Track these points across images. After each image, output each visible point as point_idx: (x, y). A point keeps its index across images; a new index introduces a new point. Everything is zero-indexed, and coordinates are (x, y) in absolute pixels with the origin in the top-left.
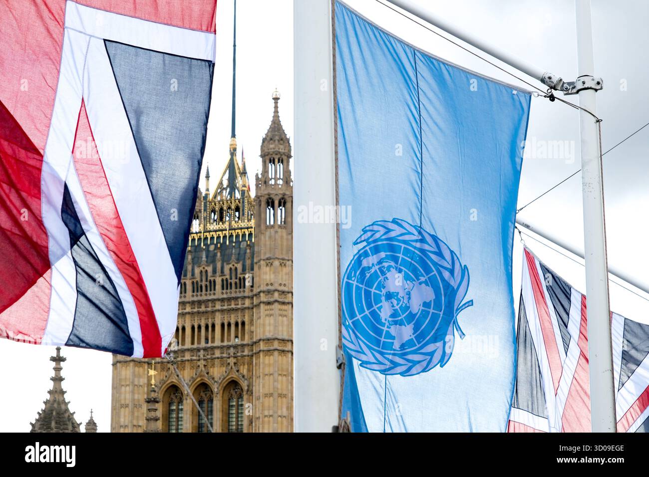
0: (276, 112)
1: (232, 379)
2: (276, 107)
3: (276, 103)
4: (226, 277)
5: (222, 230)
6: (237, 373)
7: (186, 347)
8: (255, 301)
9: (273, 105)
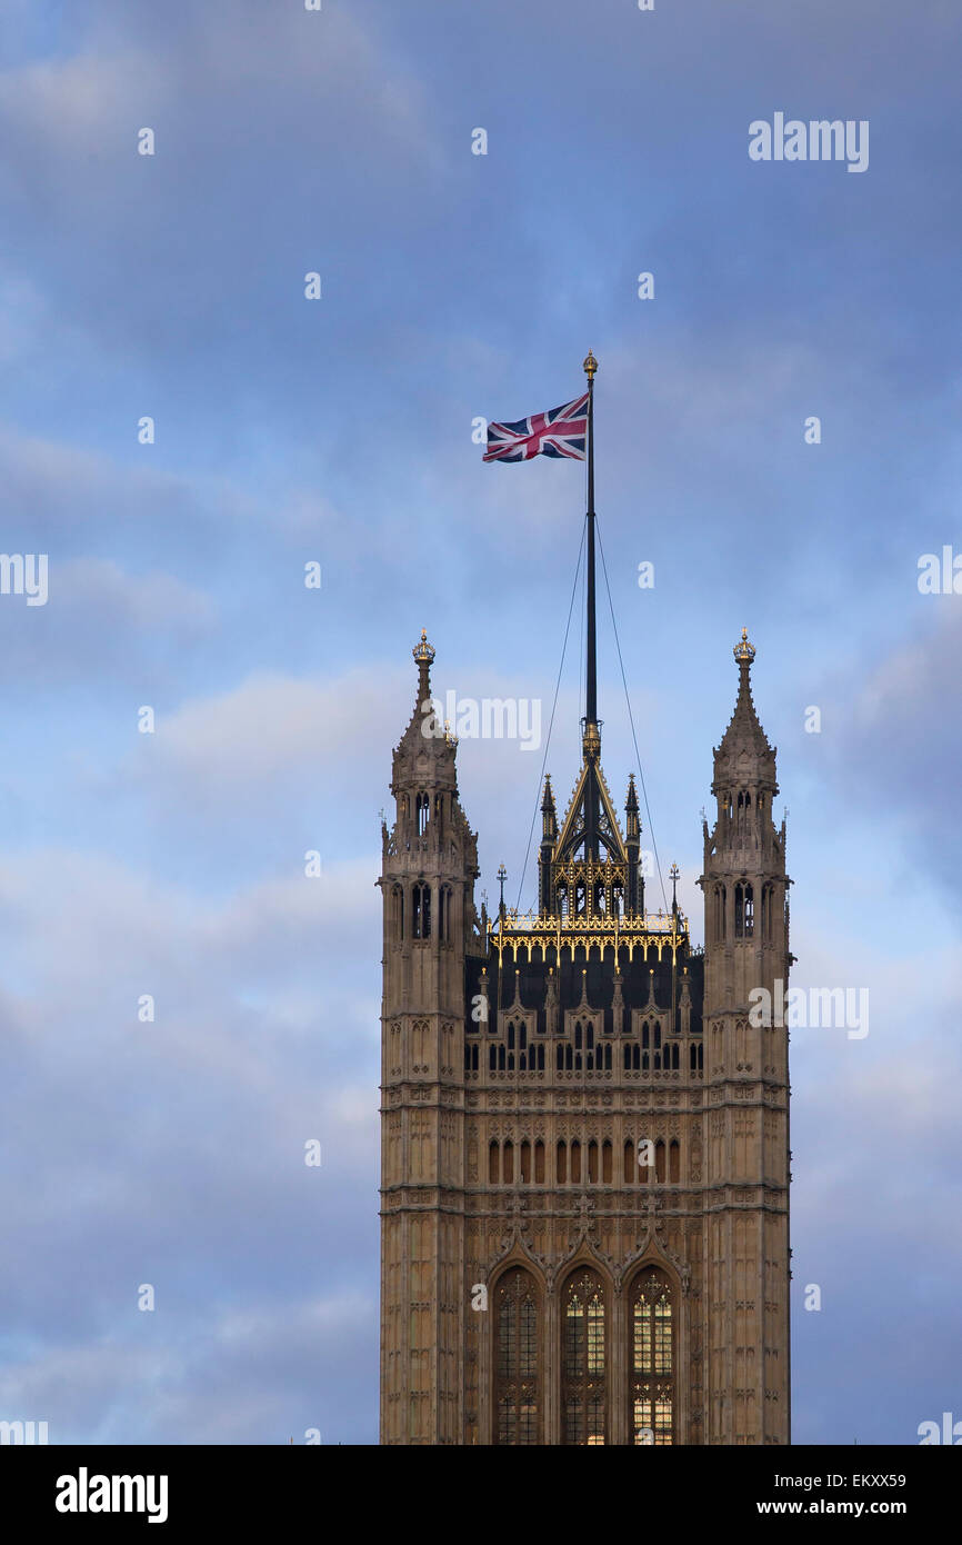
0: (745, 690)
1: (649, 1263)
2: (745, 680)
3: (745, 671)
4: (636, 1041)
5: (602, 934)
6: (664, 1252)
7: (546, 1186)
8: (707, 1100)
9: (738, 674)
